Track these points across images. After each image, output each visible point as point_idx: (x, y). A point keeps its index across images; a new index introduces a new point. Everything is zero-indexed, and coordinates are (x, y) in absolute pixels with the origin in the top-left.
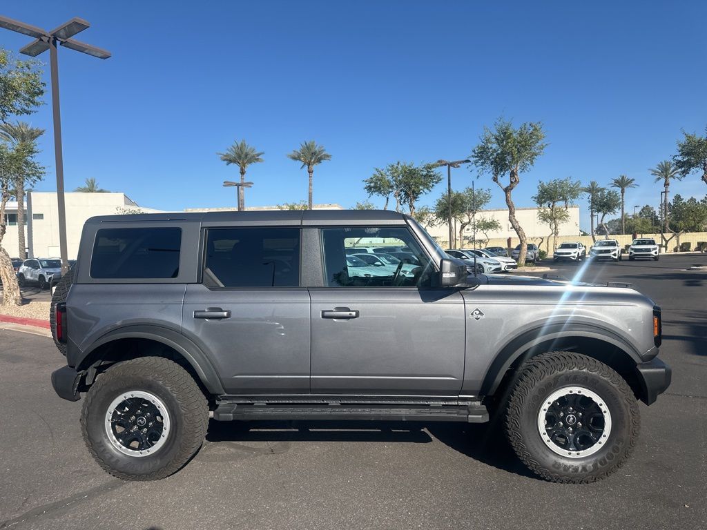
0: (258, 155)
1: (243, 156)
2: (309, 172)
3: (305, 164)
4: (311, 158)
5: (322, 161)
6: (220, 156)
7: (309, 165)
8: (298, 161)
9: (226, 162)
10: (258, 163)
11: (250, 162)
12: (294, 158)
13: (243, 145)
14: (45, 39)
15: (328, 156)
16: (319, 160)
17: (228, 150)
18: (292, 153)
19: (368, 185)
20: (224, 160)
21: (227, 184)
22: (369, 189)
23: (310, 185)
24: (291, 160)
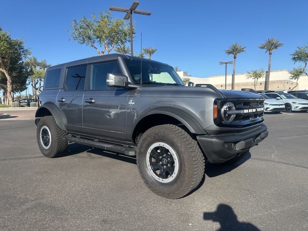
0: (243, 49)
1: (235, 50)
2: (270, 54)
3: (268, 50)
4: (271, 47)
5: (278, 47)
6: (226, 51)
7: (270, 50)
8: (264, 49)
9: (228, 54)
10: (242, 52)
11: (239, 52)
12: (262, 48)
13: (236, 45)
14: (129, 12)
15: (281, 45)
16: (276, 47)
17: (229, 48)
18: (260, 46)
19: (293, 57)
20: (227, 53)
21: (221, 63)
22: (294, 59)
23: (270, 60)
24: (260, 49)
